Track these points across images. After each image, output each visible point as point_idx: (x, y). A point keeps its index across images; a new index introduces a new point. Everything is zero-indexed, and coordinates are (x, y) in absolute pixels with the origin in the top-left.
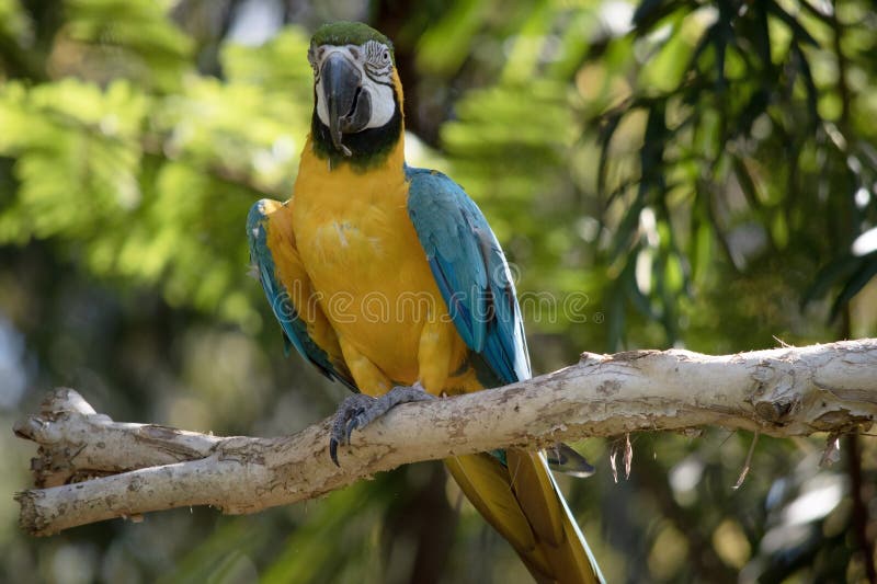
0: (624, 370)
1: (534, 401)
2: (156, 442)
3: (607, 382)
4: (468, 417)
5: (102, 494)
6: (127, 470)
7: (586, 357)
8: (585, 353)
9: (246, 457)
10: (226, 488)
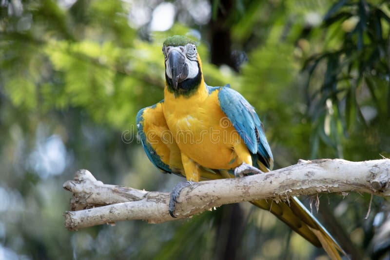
0: (316, 167)
1: (279, 179)
2: (121, 193)
3: (309, 172)
4: (250, 185)
5: (99, 214)
6: (109, 204)
8: (300, 160)
9: (158, 200)
10: (149, 213)
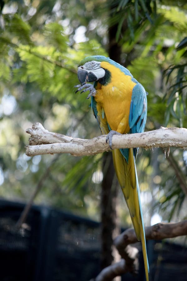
0: (170, 132)
1: (148, 137)
2: (58, 137)
3: (166, 134)
4: (132, 139)
5: (45, 148)
6: (51, 143)
7: (161, 128)
8: (161, 127)
9: (79, 143)
10: (74, 150)
